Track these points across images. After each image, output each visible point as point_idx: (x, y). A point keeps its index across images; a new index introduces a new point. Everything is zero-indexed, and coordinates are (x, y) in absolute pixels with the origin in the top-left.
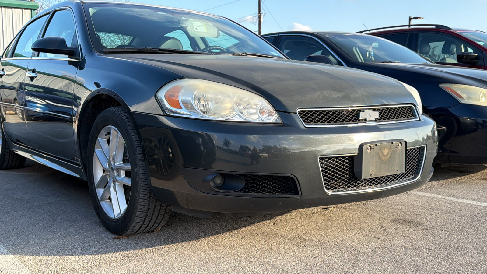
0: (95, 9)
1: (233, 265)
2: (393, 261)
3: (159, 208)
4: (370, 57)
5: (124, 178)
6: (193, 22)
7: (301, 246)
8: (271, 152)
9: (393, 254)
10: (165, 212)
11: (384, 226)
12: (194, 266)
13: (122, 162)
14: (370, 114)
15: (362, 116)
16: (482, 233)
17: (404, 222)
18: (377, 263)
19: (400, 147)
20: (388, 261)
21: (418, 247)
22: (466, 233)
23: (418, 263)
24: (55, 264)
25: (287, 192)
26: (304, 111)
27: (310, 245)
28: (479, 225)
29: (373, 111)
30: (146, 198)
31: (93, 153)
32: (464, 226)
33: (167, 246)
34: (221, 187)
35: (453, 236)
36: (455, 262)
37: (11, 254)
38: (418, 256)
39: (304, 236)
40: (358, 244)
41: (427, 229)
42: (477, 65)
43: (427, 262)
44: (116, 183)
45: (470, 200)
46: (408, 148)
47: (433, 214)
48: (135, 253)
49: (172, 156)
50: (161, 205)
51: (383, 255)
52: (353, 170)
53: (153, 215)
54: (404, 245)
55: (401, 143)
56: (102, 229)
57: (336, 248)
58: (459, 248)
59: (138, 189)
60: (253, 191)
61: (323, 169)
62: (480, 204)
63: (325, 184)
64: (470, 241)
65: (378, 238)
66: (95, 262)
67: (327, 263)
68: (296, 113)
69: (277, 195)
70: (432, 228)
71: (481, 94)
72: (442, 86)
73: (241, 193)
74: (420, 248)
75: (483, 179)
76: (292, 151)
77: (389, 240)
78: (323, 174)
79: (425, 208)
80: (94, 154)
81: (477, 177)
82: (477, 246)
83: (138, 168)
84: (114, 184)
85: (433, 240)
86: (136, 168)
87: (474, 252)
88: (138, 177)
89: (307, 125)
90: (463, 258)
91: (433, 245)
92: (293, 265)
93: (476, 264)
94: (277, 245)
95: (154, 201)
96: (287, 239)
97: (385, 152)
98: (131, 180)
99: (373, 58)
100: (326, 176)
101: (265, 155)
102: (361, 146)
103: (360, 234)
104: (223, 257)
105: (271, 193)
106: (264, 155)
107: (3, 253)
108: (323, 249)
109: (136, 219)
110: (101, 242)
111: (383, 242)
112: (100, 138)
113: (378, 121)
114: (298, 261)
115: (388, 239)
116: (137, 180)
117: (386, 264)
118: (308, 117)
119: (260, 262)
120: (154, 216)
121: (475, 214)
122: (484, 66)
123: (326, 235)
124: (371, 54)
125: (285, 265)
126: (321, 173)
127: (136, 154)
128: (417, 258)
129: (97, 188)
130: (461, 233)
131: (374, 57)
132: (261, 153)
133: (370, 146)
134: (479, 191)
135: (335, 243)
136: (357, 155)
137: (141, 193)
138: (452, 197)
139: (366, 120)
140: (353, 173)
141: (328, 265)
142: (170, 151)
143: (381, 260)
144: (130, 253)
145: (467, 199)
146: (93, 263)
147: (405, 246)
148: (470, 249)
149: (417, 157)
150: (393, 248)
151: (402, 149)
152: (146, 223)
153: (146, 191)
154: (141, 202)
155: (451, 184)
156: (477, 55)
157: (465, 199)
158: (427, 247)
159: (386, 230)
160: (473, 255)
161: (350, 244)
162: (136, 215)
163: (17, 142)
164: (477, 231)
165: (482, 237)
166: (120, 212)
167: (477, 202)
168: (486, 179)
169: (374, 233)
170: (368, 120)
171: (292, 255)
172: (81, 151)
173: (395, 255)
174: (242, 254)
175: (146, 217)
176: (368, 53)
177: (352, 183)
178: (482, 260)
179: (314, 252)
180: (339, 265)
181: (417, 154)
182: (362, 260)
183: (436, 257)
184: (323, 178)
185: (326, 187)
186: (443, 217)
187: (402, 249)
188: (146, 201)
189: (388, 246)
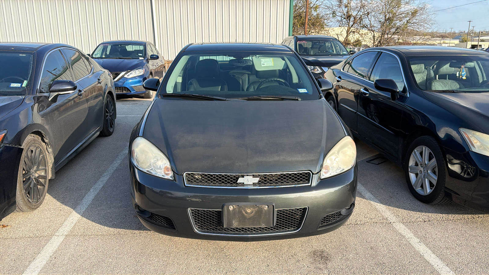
6: (261, 59)
14: (248, 180)
15: (240, 180)
17: (319, 255)
19: (266, 209)
25: (172, 226)
29: (253, 177)
34: (142, 212)
48: (126, 232)
55: (268, 206)
60: (154, 220)
68: (182, 175)
72: (462, 130)
73: (148, 219)
89: (188, 184)
97: (249, 211)
102: (223, 206)
105: (163, 224)
113: (257, 184)
126: (191, 218)
133: (233, 206)
136: (222, 210)
138: (421, 238)
139: (243, 184)
145: (427, 245)
151: (269, 210)
170: (246, 184)
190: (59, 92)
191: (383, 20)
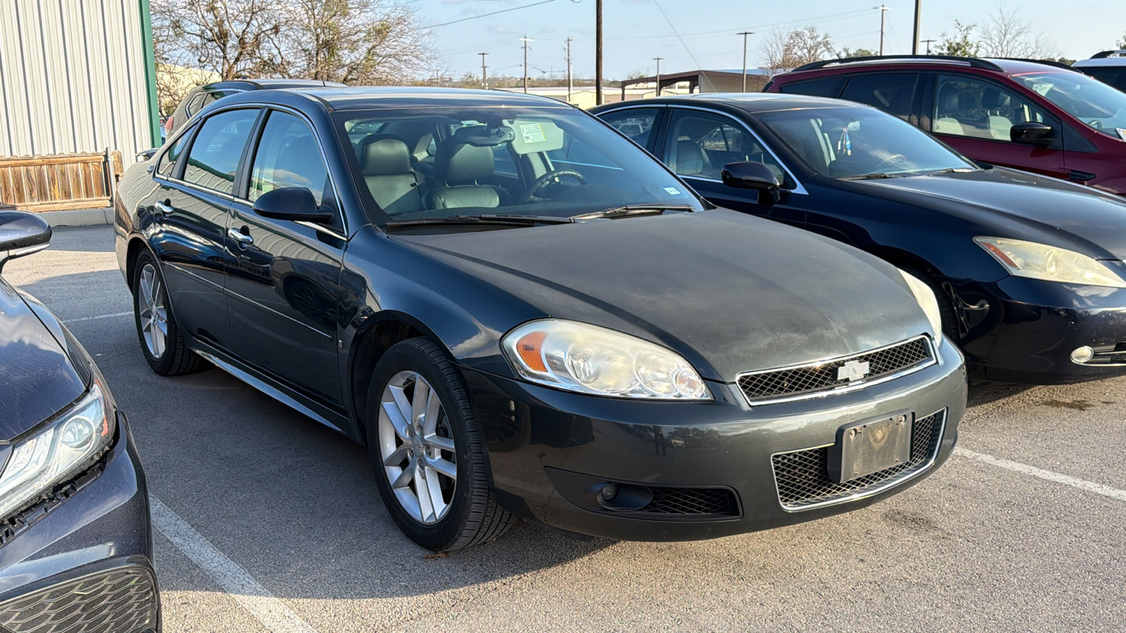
0: (353, 122)
1: (632, 621)
2: (887, 614)
3: (501, 514)
4: (844, 150)
5: (439, 460)
6: (521, 126)
7: (735, 579)
8: (689, 437)
9: (886, 598)
10: (509, 518)
11: (871, 531)
12: (571, 622)
13: (435, 434)
14: (854, 370)
15: (842, 373)
16: (1034, 548)
17: (903, 520)
18: (863, 617)
19: (903, 423)
20: (880, 612)
21: (929, 580)
22: (1007, 547)
23: (927, 617)
24: (349, 615)
25: (720, 511)
26: (746, 377)
27: (750, 577)
28: (1030, 527)
29: (860, 362)
30: (482, 502)
31: (379, 408)
32: (1005, 531)
33: (516, 577)
34: (610, 502)
35: (986, 553)
36: (986, 616)
37: (270, 594)
38: (927, 601)
39: (738, 556)
40: (830, 574)
41: (943, 538)
42: (1049, 147)
43: (942, 615)
44: (426, 468)
45: (1020, 462)
46: (916, 421)
47: (953, 500)
48: (470, 593)
49: (515, 418)
50: (503, 511)
51: (871, 599)
52: (826, 468)
53: (490, 525)
54: (905, 576)
55: (905, 416)
56: (398, 536)
57: (794, 583)
58: (995, 582)
59: (470, 488)
60: (665, 509)
61: (778, 471)
62: (1037, 474)
63: (781, 493)
64: (1013, 567)
65: (862, 560)
66: (412, 611)
67: (782, 617)
68: (735, 383)
69: (704, 516)
70: (951, 535)
71: (1051, 258)
72: (979, 240)
73: (645, 512)
74: (931, 583)
75: (1046, 404)
76: (721, 434)
77: (879, 564)
78: (778, 479)
79: (941, 485)
80: (381, 408)
81: (1037, 397)
82: (1024, 578)
83: (469, 454)
84: (420, 467)
85: (952, 564)
86: (467, 454)
87: (1019, 592)
88: (469, 468)
89: (751, 401)
90: (1000, 606)
91: (953, 575)
92: (727, 621)
93: (1021, 621)
94: (696, 576)
95: (495, 504)
96: (710, 561)
97: (879, 435)
98: (456, 470)
99: (849, 152)
100: (782, 482)
101: (679, 442)
102: (840, 433)
103: (831, 550)
104: (613, 604)
105: (695, 512)
106: (677, 441)
107: (259, 594)
108: (772, 586)
109: (465, 533)
110: (407, 566)
111: (871, 570)
112: (391, 385)
113: (868, 378)
114: (734, 613)
115: (879, 562)
116: (468, 474)
117: (877, 619)
118: (752, 386)
119: (673, 615)
120: (492, 526)
121: (1026, 500)
122: (1063, 150)
123: (774, 552)
124: (845, 146)
125: (716, 623)
126: (775, 477)
127: (465, 432)
128: (926, 607)
129: (387, 465)
130: (1000, 547)
131: (851, 149)
132: (673, 438)
133: (855, 430)
134: (1037, 436)
135: (792, 571)
136: (834, 446)
137: (475, 494)
138: (990, 453)
139: (847, 380)
140: (826, 473)
141: (784, 621)
142: (513, 408)
143: (868, 612)
144: (462, 592)
145: (1014, 460)
146: (409, 614)
147: (906, 579)
148: (1013, 586)
149: (931, 427)
150: (887, 583)
151: (906, 426)
152: (480, 535)
153: (483, 490)
154: (473, 508)
155: (988, 417)
156: (1049, 128)
157: (1012, 459)
158: (941, 581)
159: (874, 541)
160: (1016, 600)
161: (816, 575)
162: (465, 526)
163: (200, 336)
164: (1027, 543)
165: (1034, 558)
166: (432, 511)
167: (1032, 468)
168: (1051, 404)
169: (854, 547)
170: (851, 379)
171: (723, 598)
172: (353, 399)
173: (890, 598)
174: (641, 597)
175: (480, 528)
176: (840, 143)
177: (824, 487)
178: (1031, 611)
179: (759, 592)
180: (802, 621)
181: (932, 422)
182: (837, 612)
183: (957, 605)
184: (778, 485)
185: (782, 499)
186: (971, 508)
187: (901, 586)
188: (482, 505)
189: (877, 579)
190: (12, 249)
191: (311, 46)
